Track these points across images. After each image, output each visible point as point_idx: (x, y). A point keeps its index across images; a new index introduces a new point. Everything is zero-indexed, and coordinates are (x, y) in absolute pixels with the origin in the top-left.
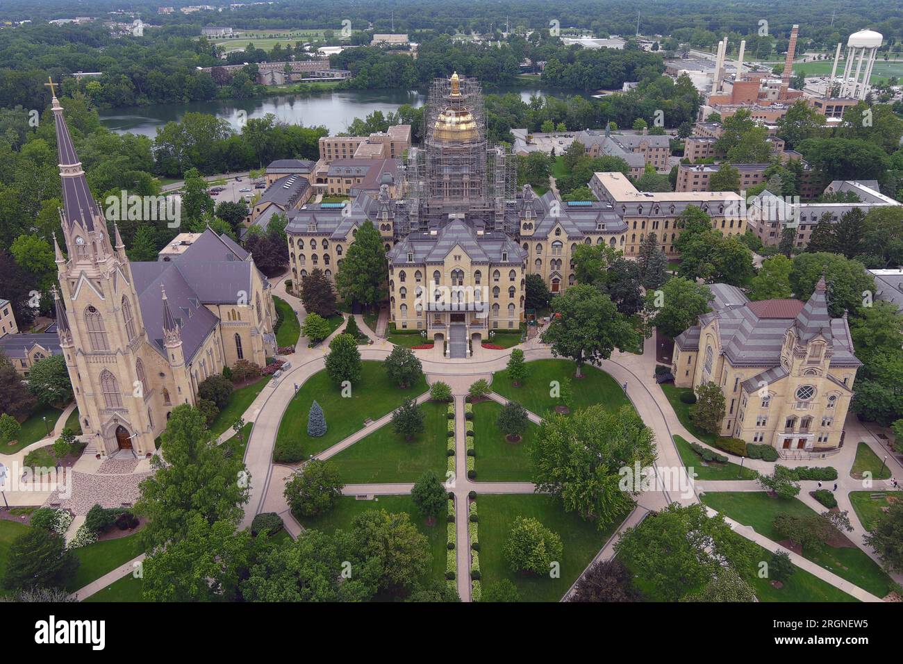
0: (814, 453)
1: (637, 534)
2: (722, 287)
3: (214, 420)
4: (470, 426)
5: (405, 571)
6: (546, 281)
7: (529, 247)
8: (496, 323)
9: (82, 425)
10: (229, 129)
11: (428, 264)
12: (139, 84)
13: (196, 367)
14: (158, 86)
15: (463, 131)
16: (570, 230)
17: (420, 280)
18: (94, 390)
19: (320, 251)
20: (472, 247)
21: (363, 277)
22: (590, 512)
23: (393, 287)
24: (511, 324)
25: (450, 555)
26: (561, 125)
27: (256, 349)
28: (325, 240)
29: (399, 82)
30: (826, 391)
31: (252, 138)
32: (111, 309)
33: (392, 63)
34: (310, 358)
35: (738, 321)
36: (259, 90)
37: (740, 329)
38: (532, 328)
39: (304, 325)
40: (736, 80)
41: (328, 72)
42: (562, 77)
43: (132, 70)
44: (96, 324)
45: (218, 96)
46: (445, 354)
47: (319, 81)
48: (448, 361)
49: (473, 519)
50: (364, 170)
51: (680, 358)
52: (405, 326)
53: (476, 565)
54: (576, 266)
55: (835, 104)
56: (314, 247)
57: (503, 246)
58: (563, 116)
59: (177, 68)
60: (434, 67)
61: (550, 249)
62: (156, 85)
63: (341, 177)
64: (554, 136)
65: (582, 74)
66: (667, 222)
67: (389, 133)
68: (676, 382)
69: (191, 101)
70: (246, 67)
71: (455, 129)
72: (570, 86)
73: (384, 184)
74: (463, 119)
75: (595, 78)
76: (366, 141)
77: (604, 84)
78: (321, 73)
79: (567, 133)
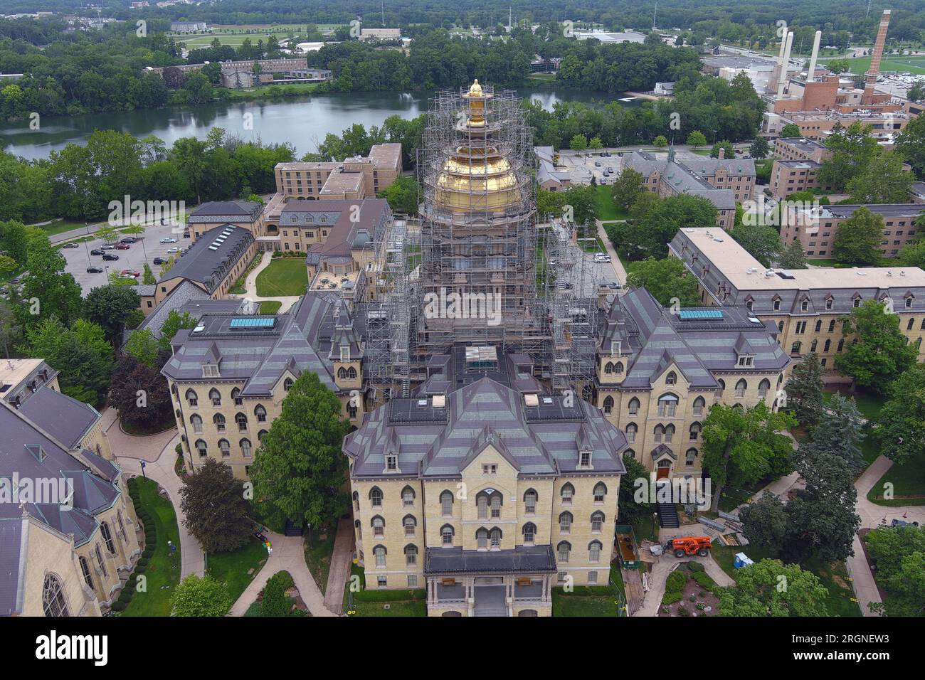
7: (616, 404)
8: (562, 575)
10: (163, 149)
11: (429, 480)
12: (71, 89)
14: (95, 90)
15: (493, 193)
16: (689, 372)
17: (411, 503)
19: (228, 408)
20: (518, 442)
21: (300, 484)
23: (358, 506)
24: (593, 575)
26: (596, 140)
28: (235, 390)
29: (388, 83)
31: (183, 165)
33: (381, 61)
36: (221, 94)
40: (808, 81)
41: (305, 72)
42: (581, 76)
43: (61, 71)
45: (170, 101)
47: (294, 82)
50: (332, 217)
52: (383, 582)
54: (700, 434)
56: (217, 402)
57: (580, 433)
58: (597, 129)
59: (119, 68)
60: (430, 66)
61: (654, 407)
62: (91, 89)
63: (299, 227)
64: (587, 155)
65: (605, 72)
66: (820, 322)
67: (371, 157)
69: (137, 108)
70: (205, 69)
71: (477, 187)
72: (591, 87)
73: (358, 248)
74: (491, 169)
75: (621, 78)
76: (340, 168)
77: (633, 85)
78: (297, 73)
79: (604, 151)
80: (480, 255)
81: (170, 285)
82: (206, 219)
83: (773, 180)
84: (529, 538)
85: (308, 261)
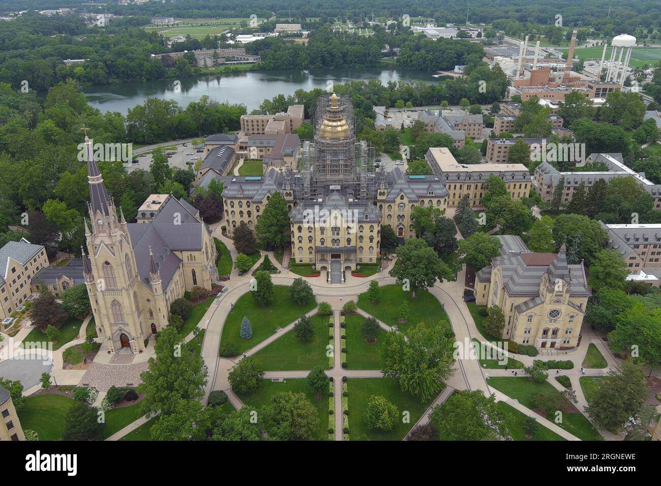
0: (560, 351)
1: (443, 408)
2: (508, 238)
3: (181, 328)
4: (344, 332)
5: (304, 430)
6: (394, 230)
7: (383, 207)
8: (361, 259)
9: (98, 331)
10: (177, 107)
12: (111, 69)
13: (169, 294)
14: (125, 70)
15: (339, 132)
16: (410, 196)
17: (311, 232)
18: (107, 312)
19: (245, 209)
21: (274, 229)
22: (417, 392)
23: (293, 235)
24: (371, 259)
25: (331, 418)
26: (409, 103)
27: (205, 279)
28: (248, 202)
29: (295, 64)
30: (568, 313)
31: (194, 116)
32: (120, 263)
34: (239, 284)
35: (514, 266)
36: (196, 71)
37: (515, 272)
38: (385, 262)
39: (236, 261)
40: (533, 69)
41: (244, 57)
42: (411, 61)
43: (106, 58)
44: (109, 272)
45: (166, 76)
46: (327, 281)
47: (237, 63)
48: (329, 286)
49: (345, 395)
50: (272, 143)
51: (479, 287)
52: (301, 261)
53: (346, 424)
54: (414, 220)
55: (602, 87)
56: (241, 206)
57: (365, 209)
58: (410, 96)
59: (137, 56)
60: (320, 54)
61: (397, 208)
62: (123, 69)
64: (404, 111)
65: (425, 59)
66: (477, 185)
67: (289, 112)
68: (476, 301)
69: (148, 80)
70: (185, 55)
71: (334, 130)
72: (417, 67)
73: (286, 155)
74: (339, 123)
75: (434, 62)
76: (274, 118)
77: (442, 67)
78: (239, 57)
79: (413, 109)
80: (335, 153)
81: (203, 171)
82: (213, 143)
83: (495, 126)
84: (349, 244)
85: (263, 161)
